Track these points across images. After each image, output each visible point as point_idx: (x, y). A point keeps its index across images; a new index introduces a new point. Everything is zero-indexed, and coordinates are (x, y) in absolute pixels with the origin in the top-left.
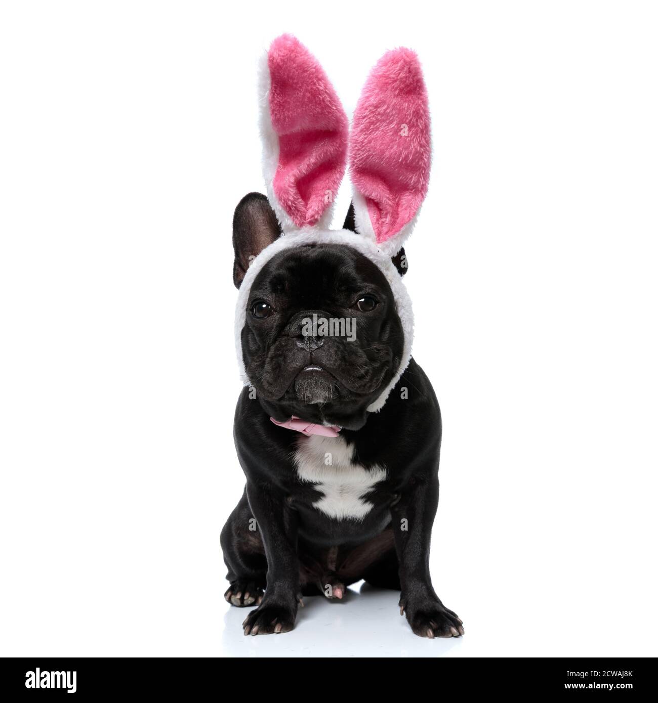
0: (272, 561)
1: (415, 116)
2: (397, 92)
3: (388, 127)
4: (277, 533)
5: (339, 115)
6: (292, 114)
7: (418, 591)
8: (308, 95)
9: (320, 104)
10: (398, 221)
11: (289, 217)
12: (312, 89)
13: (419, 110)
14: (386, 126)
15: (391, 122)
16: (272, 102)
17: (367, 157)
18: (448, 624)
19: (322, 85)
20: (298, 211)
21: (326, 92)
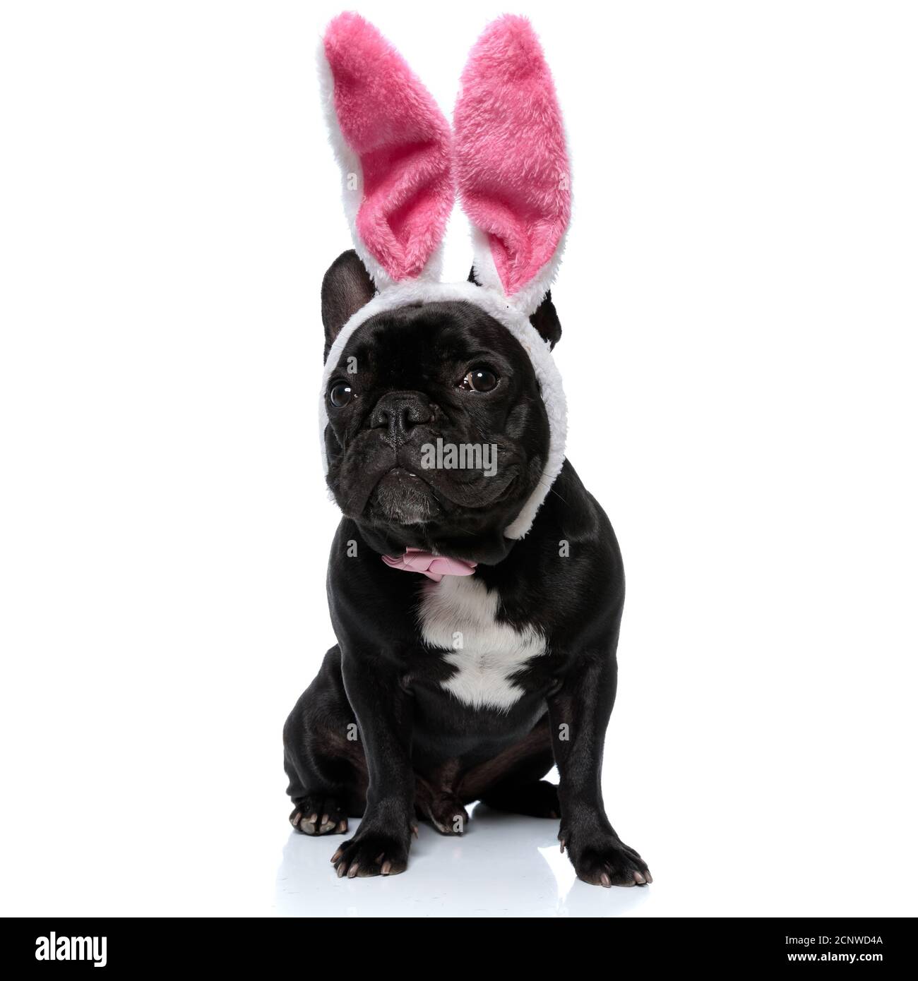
0: (376, 772)
1: (536, 110)
2: (506, 78)
3: (500, 129)
4: (384, 730)
5: (431, 117)
6: (366, 122)
7: (586, 819)
8: (383, 91)
9: (402, 103)
10: (532, 262)
11: (381, 268)
12: (388, 83)
13: (542, 99)
14: (497, 127)
15: (503, 121)
16: (338, 107)
17: (478, 174)
18: (631, 868)
19: (402, 77)
20: (393, 258)
21: (408, 86)
